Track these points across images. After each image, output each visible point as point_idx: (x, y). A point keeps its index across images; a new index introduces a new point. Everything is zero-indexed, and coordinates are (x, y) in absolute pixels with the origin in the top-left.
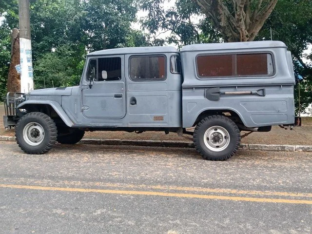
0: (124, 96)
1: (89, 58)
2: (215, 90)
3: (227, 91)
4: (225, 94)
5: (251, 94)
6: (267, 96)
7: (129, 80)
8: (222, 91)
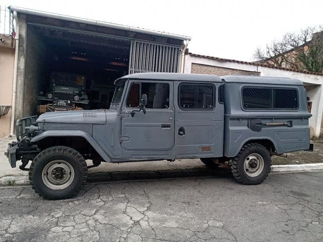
0: (172, 126)
1: (131, 82)
2: (258, 121)
3: (268, 123)
4: (266, 125)
5: (284, 125)
6: (295, 127)
7: (178, 109)
8: (263, 122)
